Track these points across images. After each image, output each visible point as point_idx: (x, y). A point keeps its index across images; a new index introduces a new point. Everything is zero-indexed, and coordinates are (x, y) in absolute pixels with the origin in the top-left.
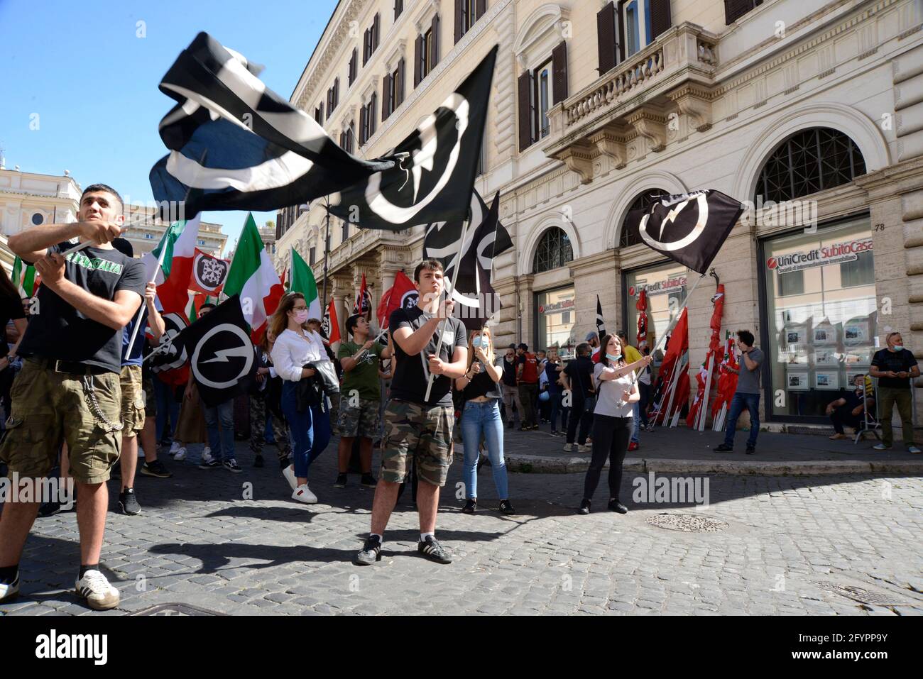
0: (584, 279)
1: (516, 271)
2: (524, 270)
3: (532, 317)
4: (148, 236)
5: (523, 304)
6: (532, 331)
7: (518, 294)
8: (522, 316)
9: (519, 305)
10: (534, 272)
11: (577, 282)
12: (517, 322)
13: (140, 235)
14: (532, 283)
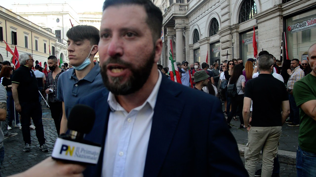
0: (263, 24)
1: (230, 23)
2: (234, 22)
3: (239, 46)
5: (234, 39)
6: (239, 53)
7: (232, 35)
8: (234, 45)
9: (232, 41)
10: (239, 23)
11: (259, 26)
12: (231, 49)
14: (238, 28)
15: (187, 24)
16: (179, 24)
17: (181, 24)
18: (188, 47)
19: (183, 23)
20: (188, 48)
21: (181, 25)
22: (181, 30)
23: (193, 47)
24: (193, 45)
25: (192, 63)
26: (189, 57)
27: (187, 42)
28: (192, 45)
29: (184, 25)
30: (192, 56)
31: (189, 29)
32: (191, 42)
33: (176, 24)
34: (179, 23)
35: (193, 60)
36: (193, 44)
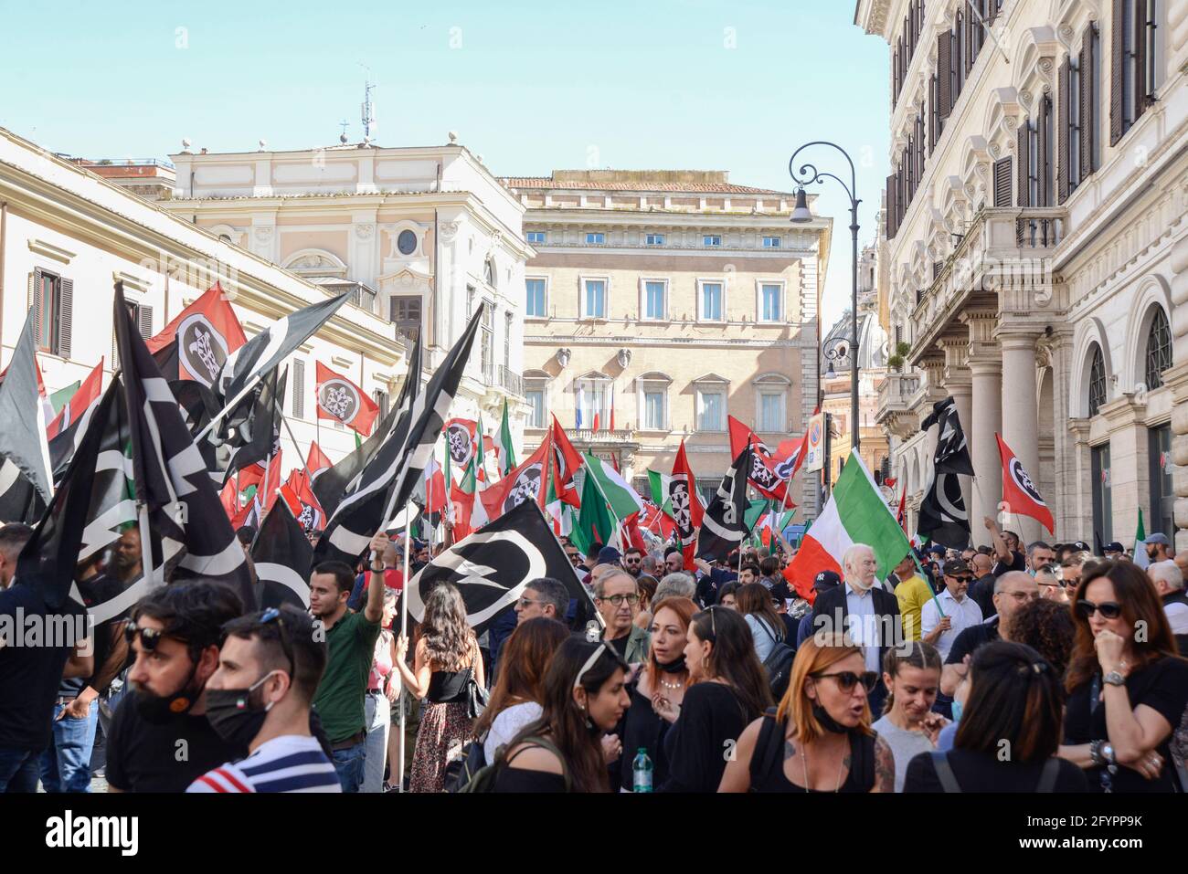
4: (650, 240)
13: (634, 239)
15: (1058, 314)
16: (1016, 315)
17: (1026, 315)
18: (1065, 434)
19: (1040, 309)
20: (1062, 438)
21: (1025, 319)
22: (1029, 343)
23: (1087, 430)
24: (1086, 424)
25: (1086, 514)
26: (1069, 484)
27: (1062, 404)
28: (1082, 424)
29: (1043, 319)
30: (1083, 480)
31: (1069, 340)
32: (1077, 404)
33: (1000, 311)
34: (1014, 309)
35: (1090, 499)
36: (1087, 416)
